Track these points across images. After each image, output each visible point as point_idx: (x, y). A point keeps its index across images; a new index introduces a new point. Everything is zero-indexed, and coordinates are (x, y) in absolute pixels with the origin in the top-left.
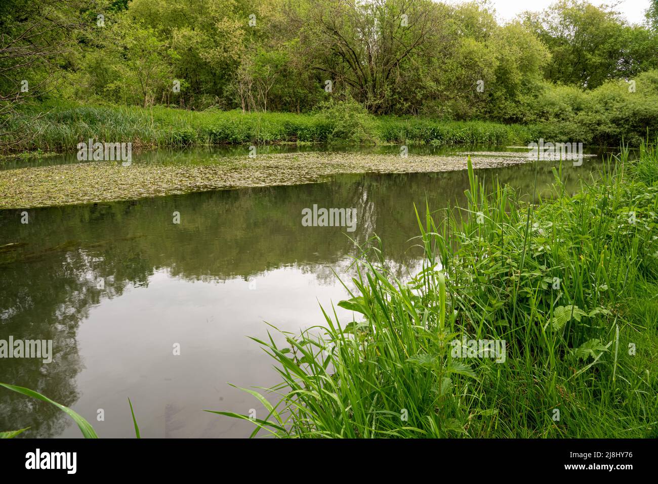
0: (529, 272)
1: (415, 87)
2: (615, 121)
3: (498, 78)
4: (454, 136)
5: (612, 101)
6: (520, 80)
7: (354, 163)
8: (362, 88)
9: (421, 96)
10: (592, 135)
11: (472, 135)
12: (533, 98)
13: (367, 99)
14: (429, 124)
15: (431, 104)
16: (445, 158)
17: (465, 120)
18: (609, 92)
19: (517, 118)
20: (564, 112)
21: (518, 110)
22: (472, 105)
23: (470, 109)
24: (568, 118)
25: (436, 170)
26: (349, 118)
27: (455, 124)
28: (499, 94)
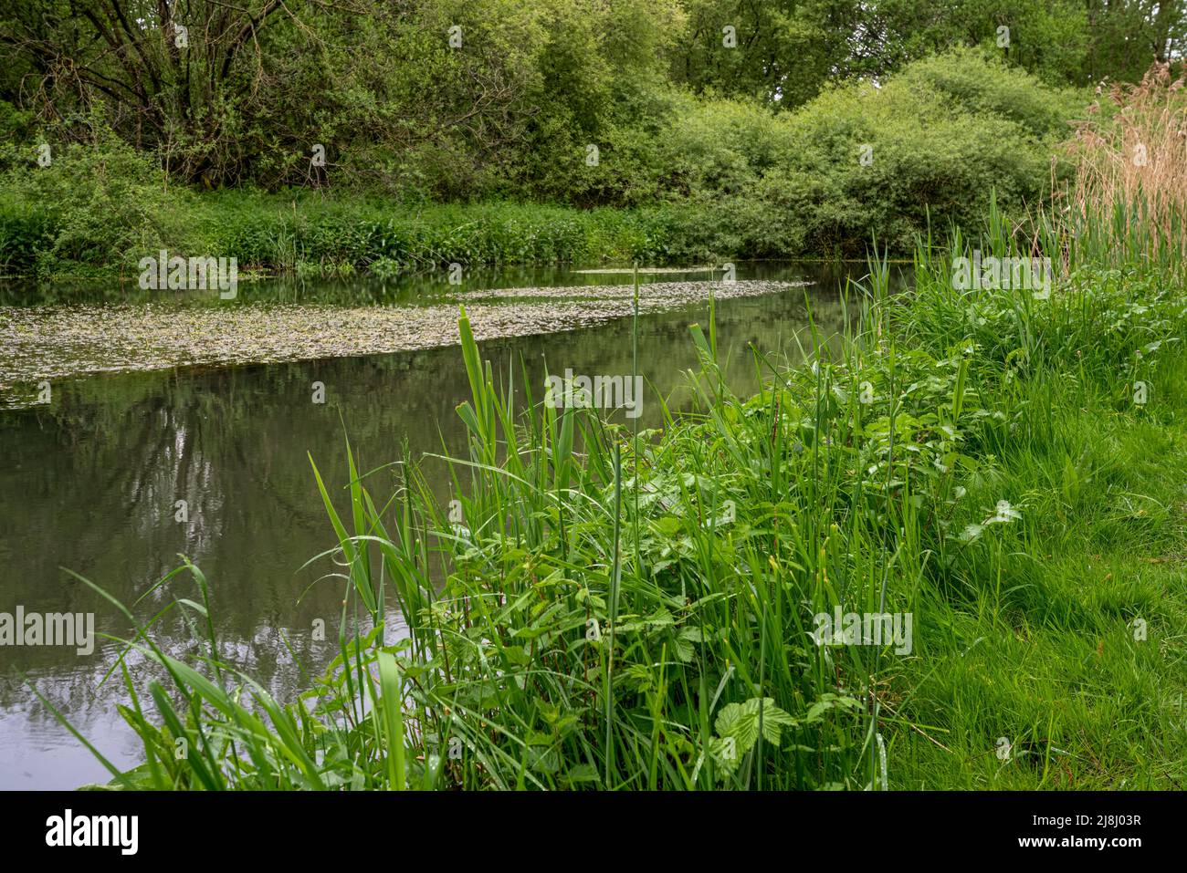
0: (641, 619)
1: (312, 104)
2: (856, 191)
3: (550, 79)
4: (437, 246)
5: (844, 137)
6: (607, 83)
7: (134, 338)
8: (146, 103)
9: (333, 133)
10: (803, 230)
11: (489, 241)
12: (646, 135)
13: (165, 141)
14: (361, 213)
15: (364, 156)
16: (416, 312)
17: (466, 201)
18: (834, 115)
19: (607, 190)
20: (728, 172)
21: (608, 169)
22: (485, 155)
23: (478, 167)
24: (740, 188)
25: (388, 347)
26: (106, 198)
27: (437, 212)
28: (555, 124)
